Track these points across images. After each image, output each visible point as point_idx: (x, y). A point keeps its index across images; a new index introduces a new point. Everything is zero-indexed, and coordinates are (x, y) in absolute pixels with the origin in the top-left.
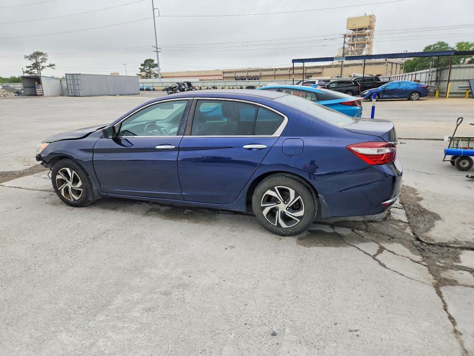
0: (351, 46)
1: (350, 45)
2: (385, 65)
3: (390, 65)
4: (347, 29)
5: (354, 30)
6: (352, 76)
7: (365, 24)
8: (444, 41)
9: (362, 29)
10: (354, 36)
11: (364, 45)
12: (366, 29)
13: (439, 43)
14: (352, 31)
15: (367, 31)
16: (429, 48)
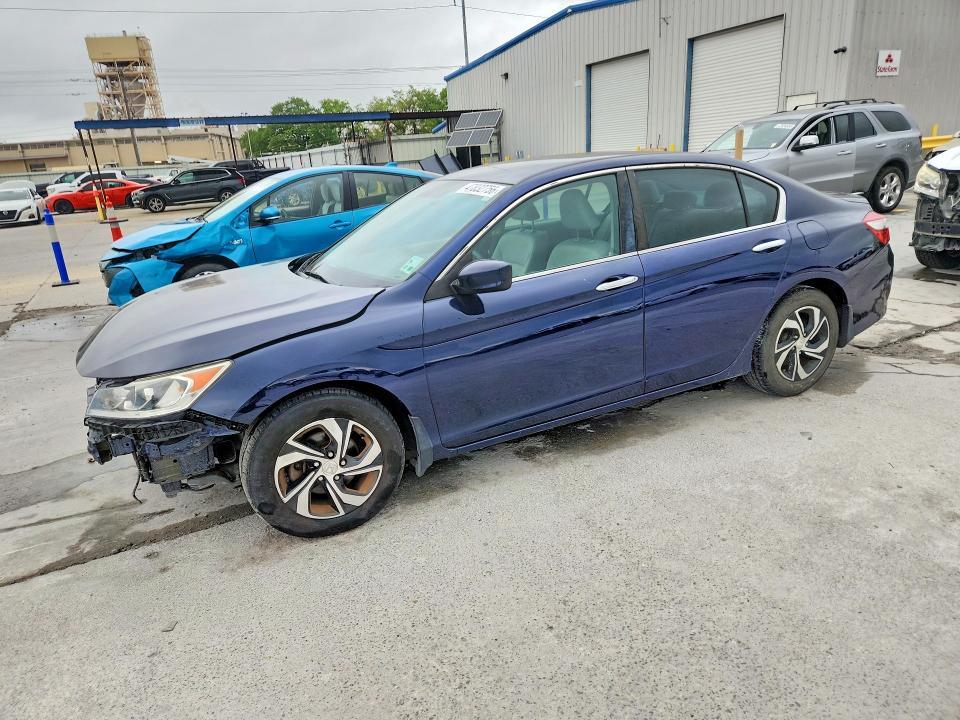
0: (112, 98)
1: (109, 95)
2: (207, 139)
3: (216, 140)
4: (93, 60)
5: (110, 64)
6: (170, 161)
7: (132, 54)
8: (300, 97)
9: (127, 64)
10: (112, 78)
11: (142, 99)
12: (136, 64)
13: (294, 101)
14: (104, 67)
15: (140, 69)
16: (278, 107)
